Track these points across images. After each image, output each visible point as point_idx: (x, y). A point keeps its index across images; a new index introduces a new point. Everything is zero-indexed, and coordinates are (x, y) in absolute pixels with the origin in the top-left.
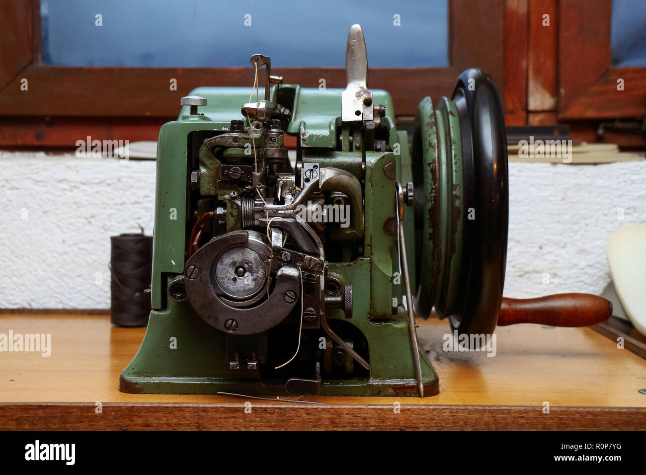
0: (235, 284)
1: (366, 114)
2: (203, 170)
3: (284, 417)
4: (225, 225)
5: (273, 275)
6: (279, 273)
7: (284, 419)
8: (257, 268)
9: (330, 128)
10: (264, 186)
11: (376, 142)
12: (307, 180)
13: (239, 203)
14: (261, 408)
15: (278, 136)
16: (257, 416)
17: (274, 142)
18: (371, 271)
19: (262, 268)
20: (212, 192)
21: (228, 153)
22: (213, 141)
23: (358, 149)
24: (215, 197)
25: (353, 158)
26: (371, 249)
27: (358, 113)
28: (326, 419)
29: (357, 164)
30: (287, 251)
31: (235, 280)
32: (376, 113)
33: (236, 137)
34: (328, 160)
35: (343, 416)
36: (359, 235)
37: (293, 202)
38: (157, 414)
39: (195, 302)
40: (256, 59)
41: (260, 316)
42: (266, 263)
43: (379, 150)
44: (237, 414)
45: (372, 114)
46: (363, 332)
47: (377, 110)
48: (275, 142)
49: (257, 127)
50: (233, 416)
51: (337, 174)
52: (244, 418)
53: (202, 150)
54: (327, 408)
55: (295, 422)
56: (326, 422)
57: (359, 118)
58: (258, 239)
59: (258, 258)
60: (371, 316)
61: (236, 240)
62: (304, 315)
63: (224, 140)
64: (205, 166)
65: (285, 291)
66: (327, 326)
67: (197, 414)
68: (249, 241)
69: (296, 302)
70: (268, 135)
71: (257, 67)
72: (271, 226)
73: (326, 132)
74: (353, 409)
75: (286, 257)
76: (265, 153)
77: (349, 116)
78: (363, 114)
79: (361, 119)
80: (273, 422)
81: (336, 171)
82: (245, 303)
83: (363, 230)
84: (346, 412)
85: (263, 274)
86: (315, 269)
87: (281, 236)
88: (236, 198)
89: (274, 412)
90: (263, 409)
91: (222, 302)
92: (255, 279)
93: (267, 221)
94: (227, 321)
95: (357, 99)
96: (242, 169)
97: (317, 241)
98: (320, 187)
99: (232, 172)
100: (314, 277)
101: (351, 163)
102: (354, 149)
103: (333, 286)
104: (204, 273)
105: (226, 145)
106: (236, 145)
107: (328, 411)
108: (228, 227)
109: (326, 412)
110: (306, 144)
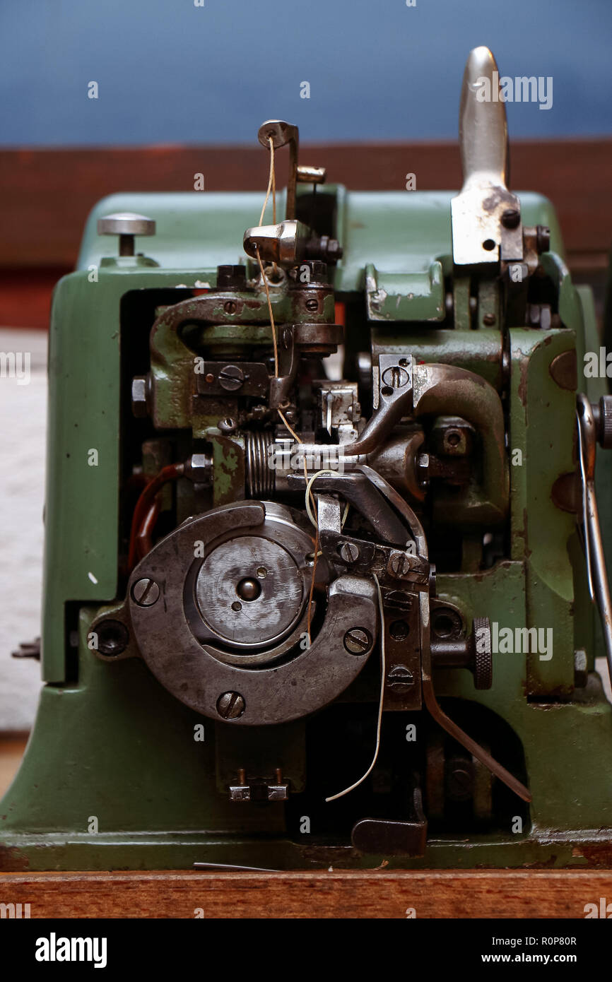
0: (237, 617)
1: (507, 247)
2: (160, 375)
3: (352, 899)
4: (209, 491)
5: (320, 595)
6: (333, 592)
7: (353, 903)
8: (285, 580)
9: (431, 278)
10: (293, 406)
11: (530, 308)
12: (388, 391)
13: (241, 443)
14: (301, 880)
15: (321, 297)
16: (294, 897)
17: (314, 310)
18: (527, 589)
19: (295, 581)
20: (180, 422)
21: (215, 336)
22: (180, 311)
23: (489, 323)
24: (188, 431)
25: (482, 344)
26: (526, 542)
27: (489, 245)
28: (442, 902)
29: (490, 357)
30: (352, 541)
31: (236, 607)
32: (528, 244)
33: (231, 302)
34: (428, 350)
35: (480, 895)
36: (499, 510)
37: (359, 439)
38: (78, 898)
39: (152, 656)
40: (270, 131)
41: (294, 684)
42: (304, 569)
43: (537, 326)
44: (250, 895)
45: (521, 247)
46: (511, 724)
47: (531, 238)
48: (316, 309)
49: (275, 278)
50: (242, 898)
51: (449, 377)
52: (267, 903)
53: (156, 330)
54: (445, 880)
55: (377, 910)
56: (443, 910)
57: (492, 256)
58: (284, 519)
59: (287, 561)
60: (529, 689)
61: (238, 521)
62: (388, 680)
63: (205, 309)
64: (162, 364)
65: (346, 630)
66: (438, 707)
67: (165, 896)
68: (266, 524)
69: (369, 652)
70: (301, 296)
71: (275, 149)
72: (313, 490)
73: (422, 289)
74: (500, 880)
75: (350, 554)
76: (296, 334)
77: (468, 252)
78: (500, 247)
79: (496, 259)
80: (329, 911)
81: (448, 371)
82: (260, 657)
83: (507, 499)
84: (487, 887)
85: (298, 595)
86: (413, 578)
87: (337, 509)
88: (232, 432)
89: (330, 888)
90: (306, 884)
91: (209, 655)
92: (281, 606)
93: (304, 480)
94: (223, 695)
95: (486, 213)
96: (245, 369)
97: (411, 522)
98: (415, 405)
99: (222, 375)
100: (407, 598)
101: (477, 355)
102: (482, 325)
103: (446, 621)
104: (171, 592)
105: (209, 318)
106: (230, 318)
107: (447, 885)
108: (217, 497)
109: (441, 887)
110: (379, 314)
